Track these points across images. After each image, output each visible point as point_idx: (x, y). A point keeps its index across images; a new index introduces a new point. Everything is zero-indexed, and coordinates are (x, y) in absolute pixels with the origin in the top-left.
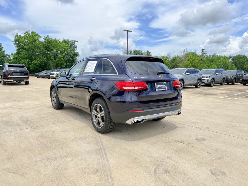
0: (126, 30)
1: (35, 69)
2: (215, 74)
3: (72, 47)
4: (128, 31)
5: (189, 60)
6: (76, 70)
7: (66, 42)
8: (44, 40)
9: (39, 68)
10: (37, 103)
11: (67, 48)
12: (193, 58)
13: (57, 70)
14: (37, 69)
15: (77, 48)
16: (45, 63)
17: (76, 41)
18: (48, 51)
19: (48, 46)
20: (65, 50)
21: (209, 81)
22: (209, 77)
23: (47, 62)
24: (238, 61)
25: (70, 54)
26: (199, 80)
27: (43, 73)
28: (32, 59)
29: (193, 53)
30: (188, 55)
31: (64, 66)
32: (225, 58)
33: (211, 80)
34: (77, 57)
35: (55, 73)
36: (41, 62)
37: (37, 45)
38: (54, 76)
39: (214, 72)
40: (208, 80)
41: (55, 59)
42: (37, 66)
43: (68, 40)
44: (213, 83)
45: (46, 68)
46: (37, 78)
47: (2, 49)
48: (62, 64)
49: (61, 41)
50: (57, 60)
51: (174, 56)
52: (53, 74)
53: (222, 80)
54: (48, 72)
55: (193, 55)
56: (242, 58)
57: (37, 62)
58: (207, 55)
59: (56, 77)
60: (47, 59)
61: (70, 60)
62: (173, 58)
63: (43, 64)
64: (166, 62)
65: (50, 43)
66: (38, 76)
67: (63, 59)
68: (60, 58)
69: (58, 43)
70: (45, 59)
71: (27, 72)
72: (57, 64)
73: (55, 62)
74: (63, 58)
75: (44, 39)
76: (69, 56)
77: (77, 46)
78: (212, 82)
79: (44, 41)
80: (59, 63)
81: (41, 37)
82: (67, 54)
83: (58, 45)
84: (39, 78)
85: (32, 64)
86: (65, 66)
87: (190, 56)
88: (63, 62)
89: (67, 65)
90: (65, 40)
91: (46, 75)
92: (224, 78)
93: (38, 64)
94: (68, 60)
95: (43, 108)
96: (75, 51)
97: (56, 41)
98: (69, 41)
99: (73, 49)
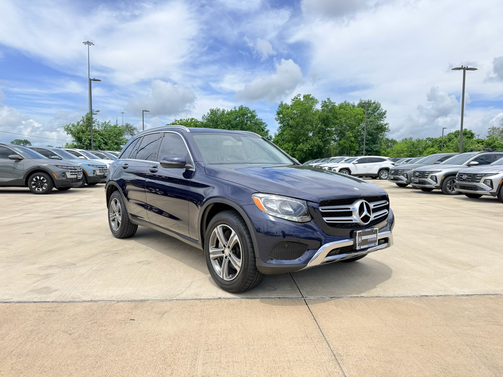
0: (459, 69)
3: (375, 114)
4: (465, 69)
7: (365, 105)
11: (363, 117)
15: (386, 115)
16: (318, 148)
18: (327, 125)
19: (327, 117)
25: (369, 128)
28: (298, 142)
31: (354, 152)
36: (312, 147)
42: (305, 152)
47: (265, 129)
48: (352, 148)
49: (356, 104)
50: (342, 142)
57: (306, 147)
60: (325, 141)
61: (368, 140)
63: (316, 150)
67: (353, 139)
68: (348, 138)
69: (347, 109)
70: (319, 142)
72: (342, 149)
74: (353, 137)
76: (366, 132)
77: (386, 111)
79: (322, 108)
80: (345, 147)
81: (317, 103)
83: (346, 113)
86: (357, 151)
88: (353, 145)
89: (361, 150)
93: (306, 150)
98: (372, 103)
99: (375, 119)
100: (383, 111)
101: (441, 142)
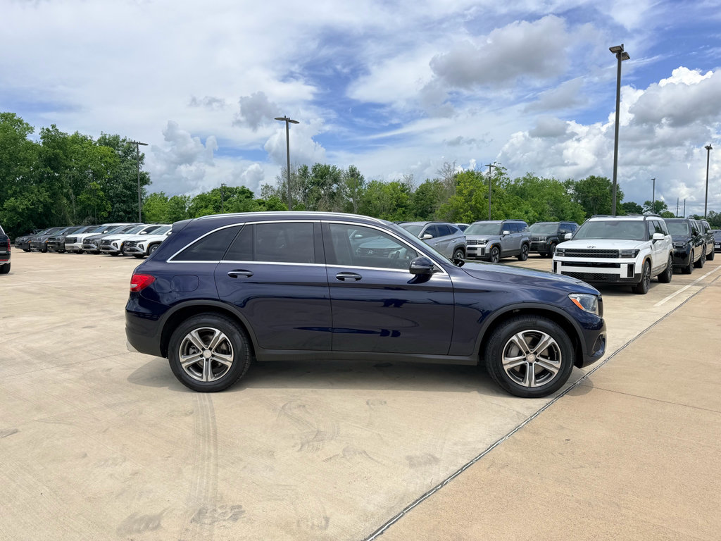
0: (282, 119)
1: (13, 224)
2: (501, 233)
3: (129, 158)
4: (288, 121)
5: (460, 192)
6: (143, 227)
7: (111, 142)
8: (41, 138)
9: (28, 220)
10: (52, 319)
11: (115, 161)
12: (471, 187)
13: (86, 228)
14: (19, 225)
15: (145, 161)
16: (45, 206)
17: (140, 144)
18: (55, 169)
19: (56, 157)
20: (108, 166)
21: (487, 251)
22: (487, 241)
23: (52, 204)
24: (588, 192)
25: (124, 178)
26: (460, 250)
27: (42, 237)
28: (4, 194)
29: (473, 173)
30: (457, 180)
31: (105, 214)
32: (555, 185)
33: (491, 250)
34: (145, 187)
35: (82, 236)
36: (33, 204)
37: (22, 155)
38: (79, 245)
39: (498, 230)
40: (483, 250)
41: (77, 194)
42: (21, 214)
43: (116, 138)
44: (497, 256)
45: (50, 221)
46: (23, 251)
48: (100, 208)
49: (96, 139)
50: (83, 197)
51: (424, 182)
52: (75, 240)
53: (520, 248)
54: (59, 234)
55: (470, 179)
56: (599, 185)
57: (21, 203)
58: (508, 179)
59: (85, 247)
60: (53, 195)
61: (124, 197)
62: (421, 187)
63: (40, 210)
64: (404, 198)
65: (61, 148)
66: (27, 247)
67: (101, 193)
68: (93, 192)
69: (86, 145)
70: (45, 196)
71: (6, 238)
72: (84, 208)
73: (77, 202)
74: (102, 189)
75: (40, 136)
76: (121, 185)
78: (494, 253)
79: (42, 141)
80: (89, 205)
81: (31, 129)
82: (116, 178)
83: (85, 151)
84: (29, 251)
85: (5, 209)
86: (109, 213)
87: (465, 182)
88: (102, 202)
89: (115, 212)
90: (107, 137)
91: (54, 243)
92: (526, 243)
93: (23, 209)
94: (117, 196)
95: (71, 329)
96: (140, 170)
97: (78, 140)
98: (121, 140)
99: (131, 165)
100: (140, 154)
101: (216, 202)
